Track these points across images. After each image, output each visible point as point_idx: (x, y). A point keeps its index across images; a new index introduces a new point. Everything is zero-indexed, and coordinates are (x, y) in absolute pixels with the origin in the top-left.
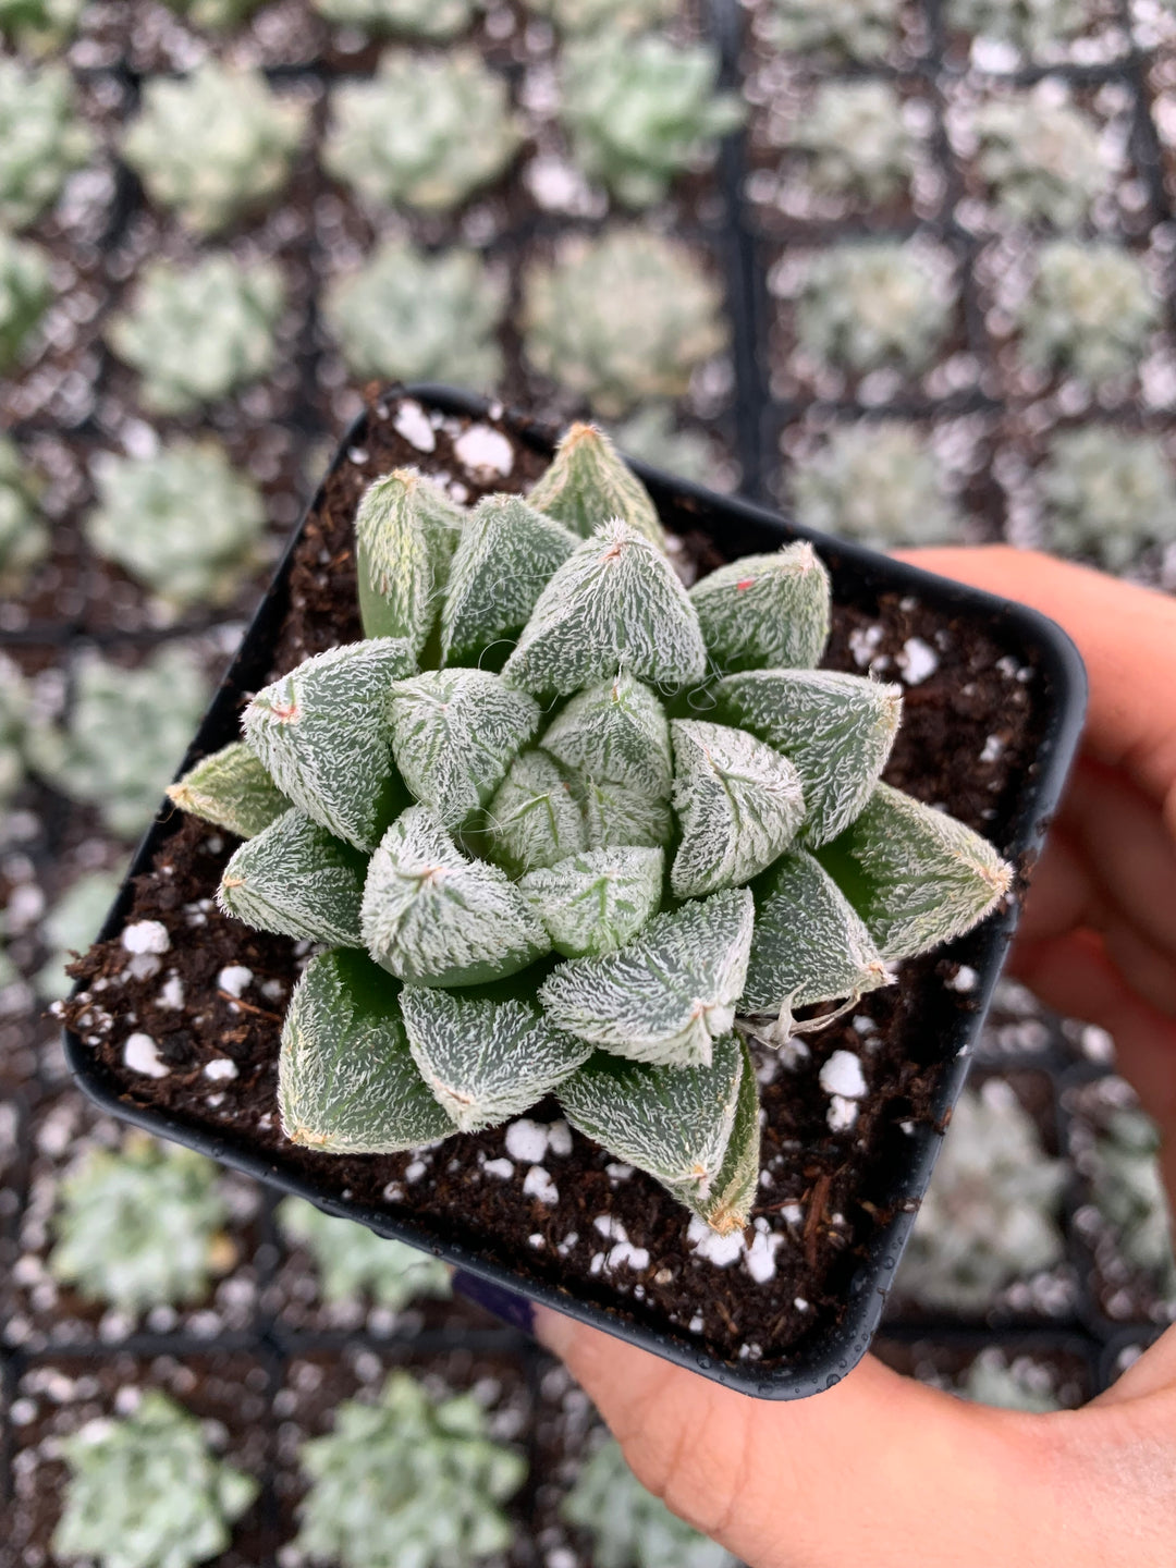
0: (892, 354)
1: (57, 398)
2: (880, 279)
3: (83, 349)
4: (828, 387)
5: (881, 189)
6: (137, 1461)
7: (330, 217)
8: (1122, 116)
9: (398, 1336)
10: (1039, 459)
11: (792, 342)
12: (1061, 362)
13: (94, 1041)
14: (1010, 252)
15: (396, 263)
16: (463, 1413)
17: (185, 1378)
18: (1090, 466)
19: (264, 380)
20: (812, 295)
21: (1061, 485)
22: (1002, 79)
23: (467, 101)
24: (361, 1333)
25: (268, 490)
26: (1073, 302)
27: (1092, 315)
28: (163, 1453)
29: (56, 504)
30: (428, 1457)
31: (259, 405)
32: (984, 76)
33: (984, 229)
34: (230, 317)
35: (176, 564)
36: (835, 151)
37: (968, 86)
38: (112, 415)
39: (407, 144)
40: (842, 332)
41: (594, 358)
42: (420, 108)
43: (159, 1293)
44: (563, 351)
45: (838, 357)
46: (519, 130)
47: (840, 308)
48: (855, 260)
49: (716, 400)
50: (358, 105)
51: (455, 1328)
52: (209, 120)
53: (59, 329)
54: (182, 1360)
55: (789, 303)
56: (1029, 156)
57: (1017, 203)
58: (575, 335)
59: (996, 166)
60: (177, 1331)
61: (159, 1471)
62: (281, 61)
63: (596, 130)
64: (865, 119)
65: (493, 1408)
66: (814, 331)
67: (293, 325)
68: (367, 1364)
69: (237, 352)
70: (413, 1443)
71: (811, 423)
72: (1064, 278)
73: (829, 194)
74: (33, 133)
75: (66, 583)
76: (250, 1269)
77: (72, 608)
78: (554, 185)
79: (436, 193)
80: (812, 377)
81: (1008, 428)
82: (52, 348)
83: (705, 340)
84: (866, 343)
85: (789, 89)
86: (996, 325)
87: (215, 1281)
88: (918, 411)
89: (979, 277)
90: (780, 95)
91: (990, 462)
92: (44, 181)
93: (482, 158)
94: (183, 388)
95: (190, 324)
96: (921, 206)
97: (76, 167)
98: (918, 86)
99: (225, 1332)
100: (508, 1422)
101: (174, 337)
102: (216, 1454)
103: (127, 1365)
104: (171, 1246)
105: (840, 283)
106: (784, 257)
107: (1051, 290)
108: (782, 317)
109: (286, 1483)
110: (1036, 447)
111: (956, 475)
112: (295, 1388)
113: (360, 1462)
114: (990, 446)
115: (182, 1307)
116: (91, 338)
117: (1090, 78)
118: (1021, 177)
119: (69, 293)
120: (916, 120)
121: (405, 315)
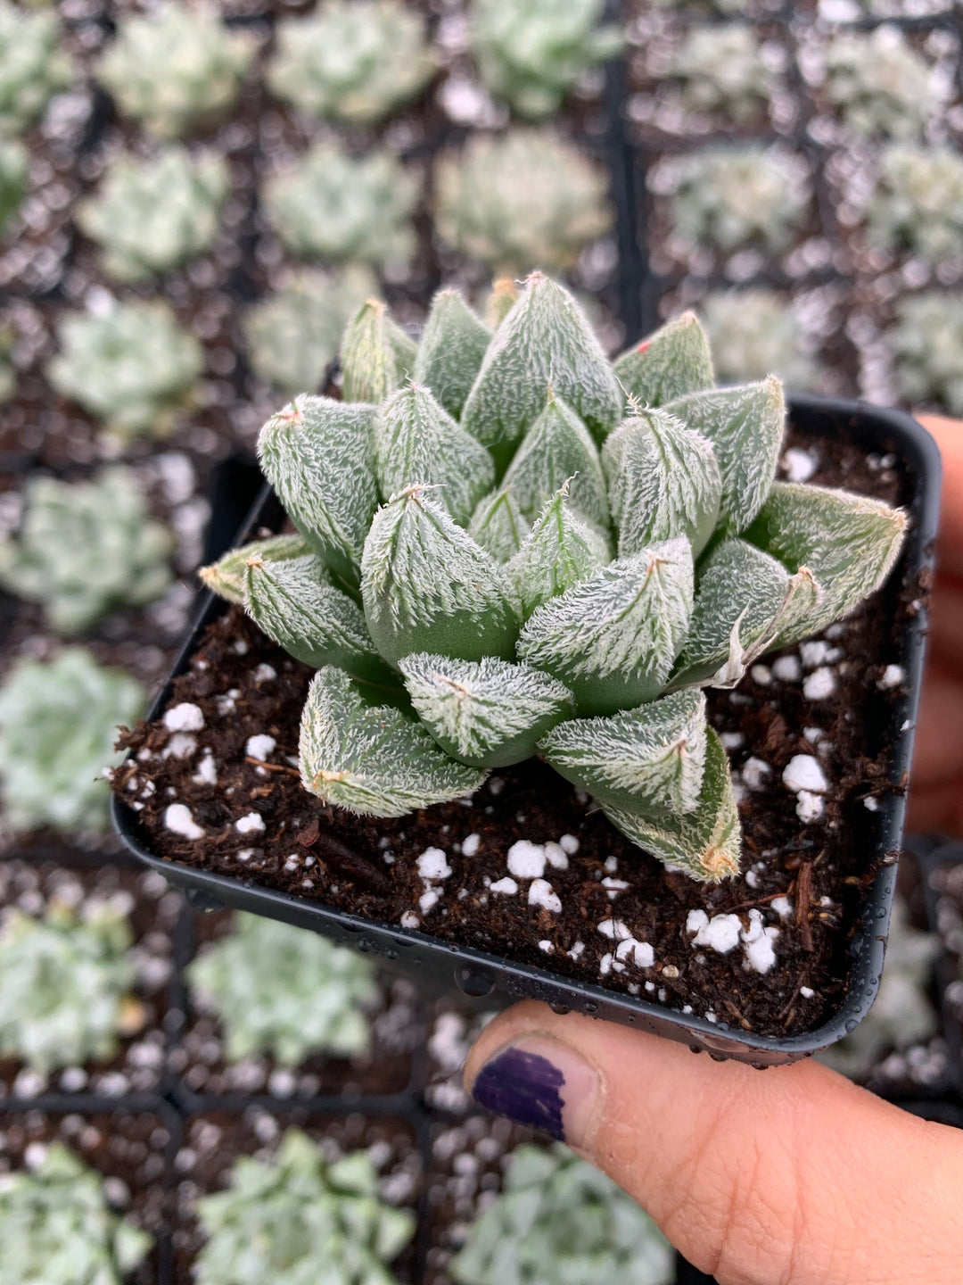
0: (755, 239)
1: (30, 268)
2: (744, 176)
3: (56, 231)
4: (700, 265)
5: (744, 110)
6: (40, 1211)
7: (272, 131)
8: (949, 57)
9: (295, 1096)
10: (888, 321)
11: (668, 229)
12: (905, 243)
13: (138, 806)
14: (857, 158)
15: (327, 160)
16: (355, 1170)
17: (91, 1136)
18: (933, 324)
19: (208, 255)
20: (686, 189)
21: (910, 339)
22: (844, 27)
23: (389, 32)
24: (262, 1093)
25: (208, 345)
26: (913, 192)
27: (931, 202)
28: (63, 1207)
29: (24, 357)
30: (319, 1213)
31: (205, 276)
32: (830, 25)
33: (833, 143)
34: (181, 198)
35: (125, 399)
36: (706, 77)
37: (816, 31)
38: (77, 283)
39: (338, 63)
40: (711, 217)
41: (495, 230)
42: (350, 37)
43: (71, 1054)
44: (468, 225)
45: (708, 240)
46: (434, 60)
47: (710, 196)
48: (723, 161)
49: (601, 275)
50: (297, 37)
51: (351, 1092)
52: (172, 46)
53: (36, 214)
54: (89, 1118)
55: (665, 199)
56: (871, 80)
57: (861, 120)
58: (479, 211)
59: (843, 90)
60: (86, 1090)
61: (59, 1223)
62: (236, 14)
63: (499, 51)
64: (729, 52)
65: (385, 1171)
66: (687, 219)
67: (237, 215)
68: (266, 1125)
69: (187, 228)
70: (306, 1200)
71: (686, 292)
72: (905, 172)
73: (699, 113)
74: (24, 56)
75: (27, 422)
76: (158, 1034)
77: (33, 442)
78: (462, 102)
79: (363, 105)
80: (686, 256)
81: (858, 297)
82: (29, 229)
83: (591, 221)
84: (732, 228)
85: (665, 33)
86: (846, 217)
87: (126, 1041)
88: (779, 285)
89: (830, 178)
90: (656, 39)
91: (844, 323)
92: (30, 98)
93: (401, 77)
94: (138, 258)
95: (147, 204)
96: (779, 124)
97: (59, 89)
98: (774, 30)
99: (132, 1091)
100: (400, 1185)
101: (132, 214)
102: (116, 1211)
103: (36, 1122)
104: (84, 1006)
105: (710, 177)
106: (661, 161)
107: (895, 182)
108: (659, 209)
109: (182, 1239)
110: (884, 313)
111: (814, 336)
112: (196, 1148)
113: (254, 1216)
114: (843, 312)
115: (91, 1066)
116: (62, 221)
117: (921, 25)
118: (865, 98)
119: (46, 186)
120: (773, 58)
121: (333, 200)
